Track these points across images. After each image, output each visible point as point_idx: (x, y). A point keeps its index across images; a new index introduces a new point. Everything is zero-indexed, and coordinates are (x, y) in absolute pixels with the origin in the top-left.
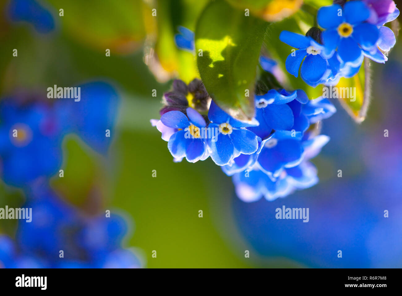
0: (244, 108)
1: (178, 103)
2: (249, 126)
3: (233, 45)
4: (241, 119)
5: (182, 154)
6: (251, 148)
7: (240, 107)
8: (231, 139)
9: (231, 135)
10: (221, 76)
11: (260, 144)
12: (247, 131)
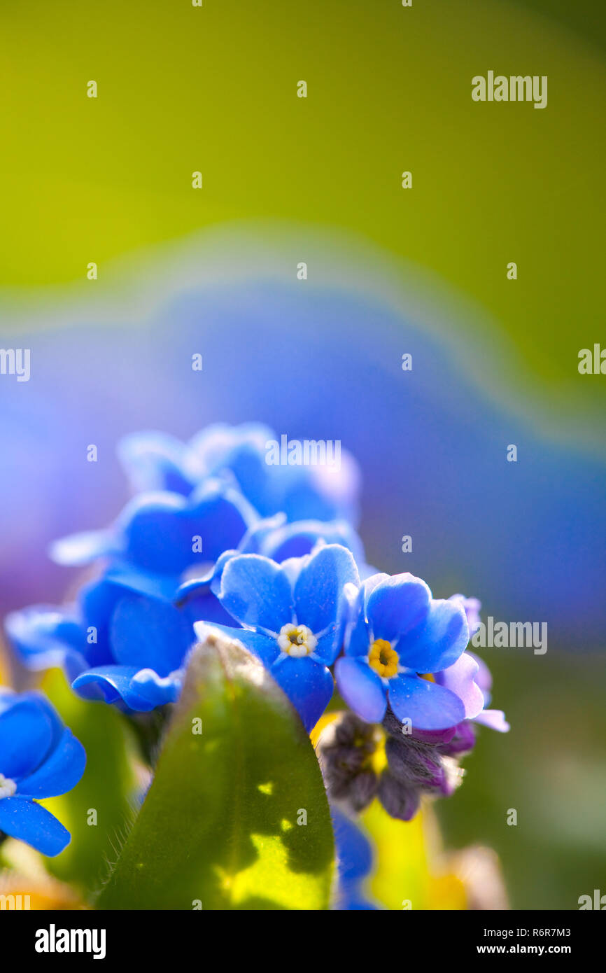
0: (216, 675)
1: (412, 751)
2: (232, 629)
3: (220, 872)
4: (237, 649)
5: (439, 609)
6: (246, 571)
7: (227, 680)
8: (293, 611)
9: (290, 621)
10: (266, 789)
11: (218, 576)
12: (242, 617)
